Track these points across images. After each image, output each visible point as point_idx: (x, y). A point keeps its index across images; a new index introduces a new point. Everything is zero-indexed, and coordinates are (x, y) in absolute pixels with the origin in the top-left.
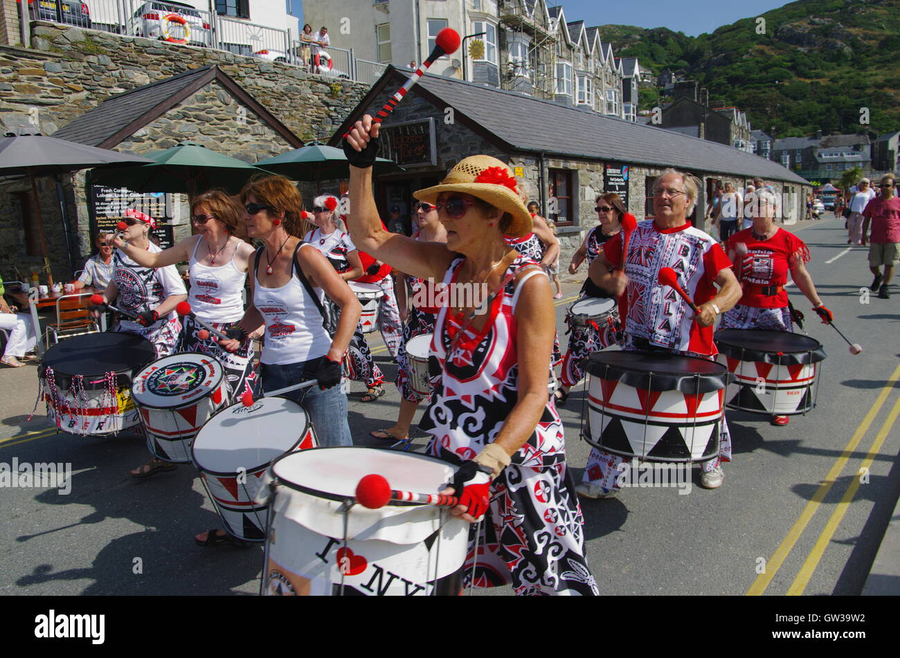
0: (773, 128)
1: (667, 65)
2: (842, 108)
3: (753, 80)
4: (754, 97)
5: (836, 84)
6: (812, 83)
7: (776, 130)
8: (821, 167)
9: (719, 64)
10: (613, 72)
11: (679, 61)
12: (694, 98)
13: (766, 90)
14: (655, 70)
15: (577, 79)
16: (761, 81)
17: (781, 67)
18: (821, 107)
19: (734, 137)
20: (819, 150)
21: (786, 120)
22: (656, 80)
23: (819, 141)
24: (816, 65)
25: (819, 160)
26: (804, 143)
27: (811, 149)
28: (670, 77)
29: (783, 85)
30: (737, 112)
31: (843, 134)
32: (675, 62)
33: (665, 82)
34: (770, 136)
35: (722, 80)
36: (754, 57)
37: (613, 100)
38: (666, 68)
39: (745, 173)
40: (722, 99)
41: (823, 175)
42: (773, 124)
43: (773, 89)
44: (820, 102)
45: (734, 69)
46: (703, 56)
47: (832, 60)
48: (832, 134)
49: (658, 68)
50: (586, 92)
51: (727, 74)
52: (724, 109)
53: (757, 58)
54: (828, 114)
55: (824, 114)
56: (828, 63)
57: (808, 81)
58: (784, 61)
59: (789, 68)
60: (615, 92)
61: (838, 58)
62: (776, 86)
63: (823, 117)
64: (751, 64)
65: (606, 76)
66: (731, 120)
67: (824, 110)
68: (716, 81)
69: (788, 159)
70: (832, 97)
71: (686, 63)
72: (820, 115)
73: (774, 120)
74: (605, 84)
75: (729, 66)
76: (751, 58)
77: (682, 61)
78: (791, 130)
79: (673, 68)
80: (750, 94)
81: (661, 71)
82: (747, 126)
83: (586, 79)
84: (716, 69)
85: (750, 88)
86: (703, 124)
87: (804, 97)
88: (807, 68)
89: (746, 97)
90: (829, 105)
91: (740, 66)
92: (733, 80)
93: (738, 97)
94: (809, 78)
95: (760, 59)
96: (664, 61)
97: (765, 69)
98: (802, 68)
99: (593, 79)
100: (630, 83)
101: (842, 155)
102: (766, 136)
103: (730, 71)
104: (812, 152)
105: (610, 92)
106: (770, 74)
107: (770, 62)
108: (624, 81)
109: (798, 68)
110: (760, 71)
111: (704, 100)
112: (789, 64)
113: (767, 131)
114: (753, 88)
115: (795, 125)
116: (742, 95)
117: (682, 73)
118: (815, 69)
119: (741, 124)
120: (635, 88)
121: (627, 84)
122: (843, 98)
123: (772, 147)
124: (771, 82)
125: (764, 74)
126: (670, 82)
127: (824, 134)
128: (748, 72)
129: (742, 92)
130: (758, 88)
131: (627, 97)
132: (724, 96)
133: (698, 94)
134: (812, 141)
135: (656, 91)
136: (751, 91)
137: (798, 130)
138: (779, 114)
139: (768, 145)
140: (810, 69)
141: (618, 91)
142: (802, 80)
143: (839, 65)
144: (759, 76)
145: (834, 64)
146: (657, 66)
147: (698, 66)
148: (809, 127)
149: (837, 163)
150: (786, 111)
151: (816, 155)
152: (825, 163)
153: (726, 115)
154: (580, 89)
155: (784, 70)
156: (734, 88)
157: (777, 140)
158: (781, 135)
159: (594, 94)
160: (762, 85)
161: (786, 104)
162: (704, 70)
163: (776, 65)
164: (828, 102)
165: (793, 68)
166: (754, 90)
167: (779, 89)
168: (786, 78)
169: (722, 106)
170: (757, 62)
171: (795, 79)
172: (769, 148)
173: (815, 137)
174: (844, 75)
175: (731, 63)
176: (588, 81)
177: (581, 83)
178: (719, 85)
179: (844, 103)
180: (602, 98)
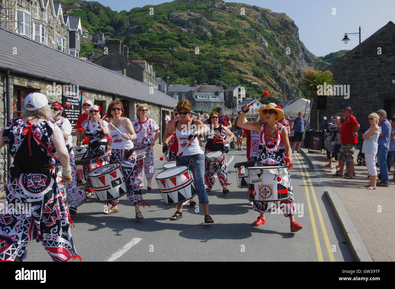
0: (168, 77)
1: (99, 28)
2: (208, 69)
3: (155, 45)
4: (156, 56)
5: (204, 54)
6: (190, 51)
7: (170, 79)
8: (197, 104)
9: (134, 32)
10: (62, 25)
11: (107, 27)
12: (119, 52)
13: (164, 52)
14: (91, 30)
15: (34, 25)
16: (160, 46)
17: (173, 39)
18: (195, 67)
19: (145, 80)
20: (196, 94)
21: (176, 73)
22: (91, 37)
23: (195, 88)
24: (192, 41)
25: (195, 99)
26: (187, 88)
27: (191, 92)
28: (101, 36)
29: (174, 51)
30: (147, 64)
31: (209, 84)
32: (105, 27)
33: (98, 39)
34: (166, 82)
35: (136, 42)
36: (156, 30)
37: (62, 45)
38: (98, 30)
39: (160, 104)
40: (136, 55)
41: (199, 109)
42: (168, 75)
43: (168, 52)
44: (195, 64)
45: (143, 37)
46: (123, 25)
47: (201, 39)
48: (202, 84)
49: (93, 29)
50: (41, 36)
51: (139, 39)
52: (139, 61)
53: (157, 31)
54: (200, 71)
55: (198, 71)
56: (199, 41)
57: (188, 50)
58: (174, 36)
59: (177, 40)
60: (64, 40)
61: (204, 38)
62: (169, 51)
63: (197, 73)
64: (154, 35)
65: (57, 26)
66: (143, 69)
67: (198, 69)
68: (131, 43)
69: (177, 98)
70: (202, 61)
71: (112, 29)
72: (195, 72)
73: (169, 72)
74: (56, 33)
75: (141, 34)
76: (154, 31)
77: (109, 27)
78: (179, 79)
79: (103, 31)
80: (153, 54)
81: (94, 32)
82: (154, 74)
83: (41, 26)
84: (131, 35)
85: (154, 50)
86: (125, 70)
87: (186, 60)
88: (187, 42)
89: (151, 55)
90: (201, 66)
91: (148, 35)
92: (143, 44)
93: (146, 55)
94: (188, 48)
95: (160, 32)
96: (97, 25)
97: (163, 39)
98: (184, 41)
99: (46, 27)
100: (75, 35)
101: (209, 97)
102: (164, 82)
103: (141, 37)
104: (192, 94)
105: (60, 39)
106: (166, 43)
107: (166, 35)
108: (71, 32)
109: (182, 40)
110: (160, 40)
111: (126, 54)
112: (177, 38)
113: (165, 79)
114: (155, 50)
115: (181, 77)
116: (149, 54)
117: (109, 35)
118: (192, 43)
119: (149, 72)
120: (78, 39)
121: (72, 35)
122: (208, 63)
123: (167, 89)
124: (166, 48)
125: (162, 42)
126: (101, 40)
127: (198, 83)
128: (152, 39)
129: (148, 52)
130: (158, 51)
131: (72, 45)
132: (137, 53)
133: (122, 49)
134: (192, 87)
135: (91, 44)
136: (154, 52)
137: (183, 80)
138: (172, 68)
139: (165, 88)
140: (189, 43)
141: (65, 39)
142: (185, 48)
143: (205, 43)
144: (159, 43)
145: (202, 42)
146: (92, 27)
147: (120, 31)
148: (189, 79)
149: (206, 102)
150: (175, 67)
151: (194, 97)
152: (199, 102)
153: (141, 65)
154: (36, 33)
155: (175, 41)
156: (143, 49)
157: (171, 85)
158: (173, 82)
159: (47, 39)
160: (161, 49)
161: (175, 63)
162: (124, 34)
163: (168, 37)
164: (200, 64)
165: (179, 41)
166: (156, 52)
167: (171, 53)
168: (175, 46)
169: (137, 59)
170: (158, 34)
171: (180, 47)
172: (166, 90)
173: (193, 85)
174: (208, 49)
175: (141, 32)
176: (43, 29)
177: (37, 29)
178: (134, 46)
179: (208, 66)
180: (53, 42)
